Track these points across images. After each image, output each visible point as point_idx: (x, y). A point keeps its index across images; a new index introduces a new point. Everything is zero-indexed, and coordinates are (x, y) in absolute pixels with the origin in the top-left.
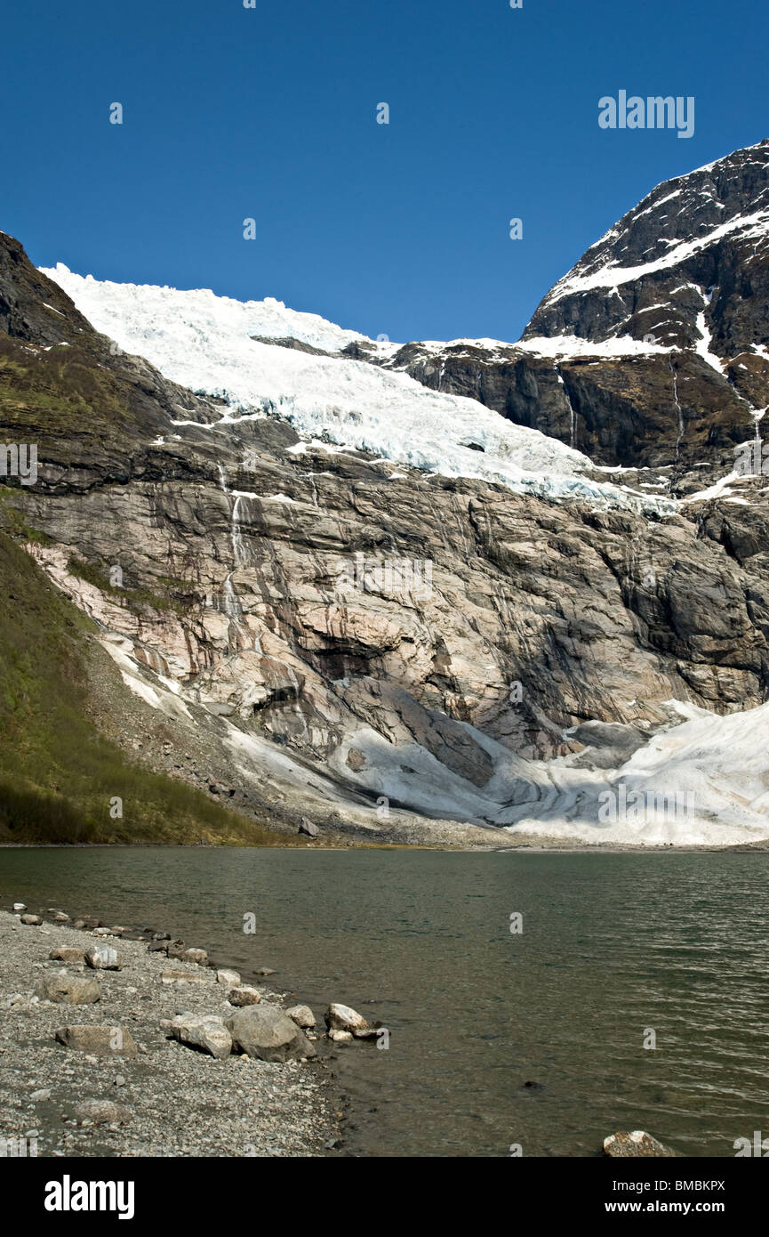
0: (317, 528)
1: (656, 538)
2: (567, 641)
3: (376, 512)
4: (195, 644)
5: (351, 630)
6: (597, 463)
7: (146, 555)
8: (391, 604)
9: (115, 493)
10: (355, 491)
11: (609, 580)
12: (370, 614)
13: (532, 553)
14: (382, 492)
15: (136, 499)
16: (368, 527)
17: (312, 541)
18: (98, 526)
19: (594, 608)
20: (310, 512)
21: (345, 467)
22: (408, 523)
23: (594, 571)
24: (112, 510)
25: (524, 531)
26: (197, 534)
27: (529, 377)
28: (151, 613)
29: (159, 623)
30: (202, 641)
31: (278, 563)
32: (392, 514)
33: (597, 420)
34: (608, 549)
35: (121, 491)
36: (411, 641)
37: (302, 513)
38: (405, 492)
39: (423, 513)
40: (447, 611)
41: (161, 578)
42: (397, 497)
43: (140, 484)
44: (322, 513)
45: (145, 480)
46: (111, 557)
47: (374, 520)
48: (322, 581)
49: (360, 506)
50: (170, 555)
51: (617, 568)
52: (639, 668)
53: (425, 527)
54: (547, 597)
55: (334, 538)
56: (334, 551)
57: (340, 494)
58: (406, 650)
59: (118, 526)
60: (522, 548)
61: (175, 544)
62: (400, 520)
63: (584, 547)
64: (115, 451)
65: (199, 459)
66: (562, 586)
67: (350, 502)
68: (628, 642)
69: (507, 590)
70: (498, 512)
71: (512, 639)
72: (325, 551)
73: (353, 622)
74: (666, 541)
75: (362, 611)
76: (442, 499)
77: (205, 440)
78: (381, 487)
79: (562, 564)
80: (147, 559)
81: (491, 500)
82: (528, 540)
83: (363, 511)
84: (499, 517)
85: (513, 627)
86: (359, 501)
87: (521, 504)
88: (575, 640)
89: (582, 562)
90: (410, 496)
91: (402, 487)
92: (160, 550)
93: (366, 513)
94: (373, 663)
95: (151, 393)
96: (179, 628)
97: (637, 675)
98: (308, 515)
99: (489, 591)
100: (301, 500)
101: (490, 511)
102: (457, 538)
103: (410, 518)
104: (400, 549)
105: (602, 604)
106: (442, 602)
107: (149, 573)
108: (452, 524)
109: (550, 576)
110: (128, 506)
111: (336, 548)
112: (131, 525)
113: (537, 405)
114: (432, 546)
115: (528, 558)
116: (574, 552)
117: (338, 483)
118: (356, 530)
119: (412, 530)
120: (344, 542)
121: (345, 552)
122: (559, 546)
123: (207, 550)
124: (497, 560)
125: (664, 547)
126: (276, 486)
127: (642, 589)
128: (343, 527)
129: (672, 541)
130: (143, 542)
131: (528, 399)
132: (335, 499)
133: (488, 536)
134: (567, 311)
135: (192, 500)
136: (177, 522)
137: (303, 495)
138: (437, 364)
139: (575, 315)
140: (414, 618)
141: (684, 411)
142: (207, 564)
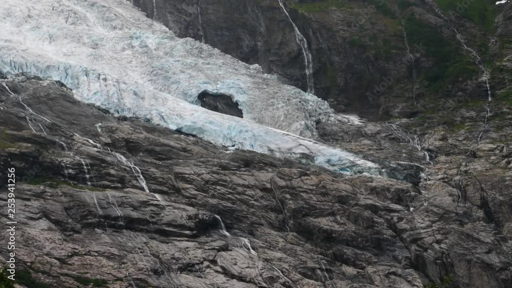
0: (166, 219)
1: (432, 208)
3: (201, 195)
6: (338, 111)
7: (56, 258)
11: (401, 248)
13: (337, 227)
14: (199, 175)
16: (201, 211)
17: (165, 231)
20: (152, 202)
21: (157, 149)
22: (230, 205)
23: (387, 240)
25: (325, 206)
31: (154, 255)
34: (395, 219)
37: (147, 203)
38: (218, 173)
39: (239, 194)
41: (77, 279)
42: (213, 179)
46: (32, 263)
47: (200, 203)
49: (183, 189)
50: (71, 256)
51: (405, 236)
53: (244, 207)
55: (183, 227)
56: (186, 239)
57: (163, 178)
60: (325, 223)
62: (221, 202)
63: (376, 219)
67: (174, 186)
70: (301, 189)
72: (179, 239)
74: (441, 211)
78: (197, 170)
79: (362, 236)
80: (58, 262)
81: (289, 178)
82: (329, 215)
83: (188, 194)
84: (302, 194)
86: (182, 185)
87: (314, 179)
89: (378, 233)
90: (224, 178)
91: (215, 169)
92: (63, 252)
93: (190, 196)
98: (153, 205)
101: (293, 188)
102: (272, 216)
103: (229, 200)
104: (229, 228)
105: (399, 270)
107: (67, 275)
108: (264, 202)
109: (354, 247)
111: (186, 236)
113: (266, 42)
114: (253, 223)
115: (332, 232)
116: (371, 224)
117: (157, 167)
118: (196, 216)
119: (234, 211)
120: (190, 229)
121: (192, 238)
122: (355, 220)
123: (95, 247)
124: (307, 234)
125: (441, 218)
126: (109, 175)
127: (430, 255)
128: (184, 214)
129: (447, 212)
130: (48, 247)
131: (253, 33)
132: (161, 184)
133: (296, 213)
135: (59, 199)
136: (58, 223)
137: (134, 183)
141: (416, 61)
142: (103, 261)
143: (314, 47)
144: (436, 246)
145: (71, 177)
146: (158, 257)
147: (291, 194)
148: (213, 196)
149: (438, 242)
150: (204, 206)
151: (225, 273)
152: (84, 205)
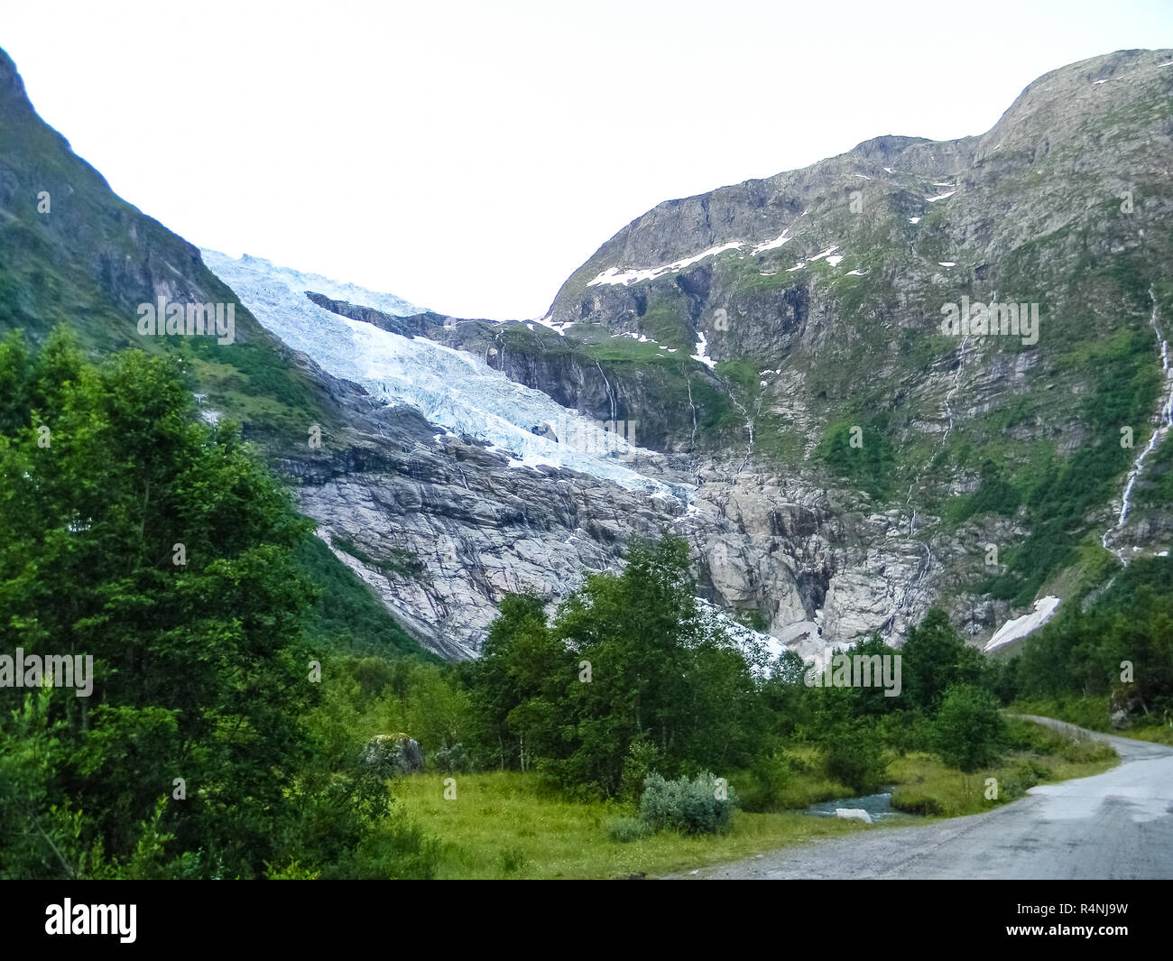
0: (477, 511)
3: (510, 495)
4: (433, 600)
5: (524, 589)
6: (636, 446)
7: (378, 533)
8: (541, 569)
9: (341, 483)
10: (492, 478)
13: (618, 528)
15: (356, 487)
16: (507, 507)
17: (475, 519)
18: (339, 510)
20: (468, 497)
21: (480, 457)
22: (533, 504)
24: (342, 496)
25: (610, 512)
26: (401, 514)
27: (575, 368)
28: (399, 578)
29: (407, 585)
30: (437, 598)
31: (462, 537)
32: (520, 497)
33: (632, 410)
34: (666, 526)
35: (345, 481)
36: (558, 595)
37: (464, 497)
39: (542, 496)
40: (572, 572)
41: (393, 551)
42: (521, 483)
43: (354, 475)
44: (475, 496)
45: (356, 472)
46: (357, 535)
47: (509, 501)
48: (494, 550)
49: (497, 489)
50: (392, 532)
53: (544, 507)
55: (490, 517)
56: (491, 527)
57: (482, 480)
59: (352, 510)
60: (610, 524)
61: (393, 524)
62: (528, 503)
65: (384, 452)
67: (489, 486)
69: (603, 556)
70: (592, 497)
72: (486, 527)
73: (523, 582)
74: (703, 522)
75: (528, 575)
76: (551, 485)
77: (375, 432)
79: (637, 537)
80: (380, 537)
81: (584, 487)
82: (613, 518)
83: (499, 494)
84: (592, 501)
86: (494, 486)
87: (604, 491)
89: (651, 535)
90: (531, 483)
93: (502, 495)
95: (323, 389)
96: (420, 589)
98: (468, 499)
99: (592, 555)
100: (458, 485)
101: (586, 496)
102: (566, 516)
103: (532, 500)
104: (529, 523)
107: (385, 546)
110: (352, 493)
111: (492, 525)
112: (360, 509)
113: (583, 392)
114: (549, 521)
115: (614, 531)
116: (646, 528)
117: (478, 470)
118: (503, 510)
120: (496, 520)
121: (498, 527)
122: (633, 523)
123: (413, 527)
124: (594, 533)
125: (703, 527)
126: (437, 473)
128: (494, 508)
129: (709, 523)
130: (373, 523)
131: (575, 384)
132: (479, 484)
133: (586, 515)
134: (591, 302)
135: (391, 487)
136: (386, 505)
137: (458, 481)
138: (499, 346)
139: (597, 306)
140: (555, 577)
141: (697, 410)
142: (418, 539)
143: (619, 396)
146: (465, 539)
147: (585, 500)
151: (520, 556)
152: (411, 494)
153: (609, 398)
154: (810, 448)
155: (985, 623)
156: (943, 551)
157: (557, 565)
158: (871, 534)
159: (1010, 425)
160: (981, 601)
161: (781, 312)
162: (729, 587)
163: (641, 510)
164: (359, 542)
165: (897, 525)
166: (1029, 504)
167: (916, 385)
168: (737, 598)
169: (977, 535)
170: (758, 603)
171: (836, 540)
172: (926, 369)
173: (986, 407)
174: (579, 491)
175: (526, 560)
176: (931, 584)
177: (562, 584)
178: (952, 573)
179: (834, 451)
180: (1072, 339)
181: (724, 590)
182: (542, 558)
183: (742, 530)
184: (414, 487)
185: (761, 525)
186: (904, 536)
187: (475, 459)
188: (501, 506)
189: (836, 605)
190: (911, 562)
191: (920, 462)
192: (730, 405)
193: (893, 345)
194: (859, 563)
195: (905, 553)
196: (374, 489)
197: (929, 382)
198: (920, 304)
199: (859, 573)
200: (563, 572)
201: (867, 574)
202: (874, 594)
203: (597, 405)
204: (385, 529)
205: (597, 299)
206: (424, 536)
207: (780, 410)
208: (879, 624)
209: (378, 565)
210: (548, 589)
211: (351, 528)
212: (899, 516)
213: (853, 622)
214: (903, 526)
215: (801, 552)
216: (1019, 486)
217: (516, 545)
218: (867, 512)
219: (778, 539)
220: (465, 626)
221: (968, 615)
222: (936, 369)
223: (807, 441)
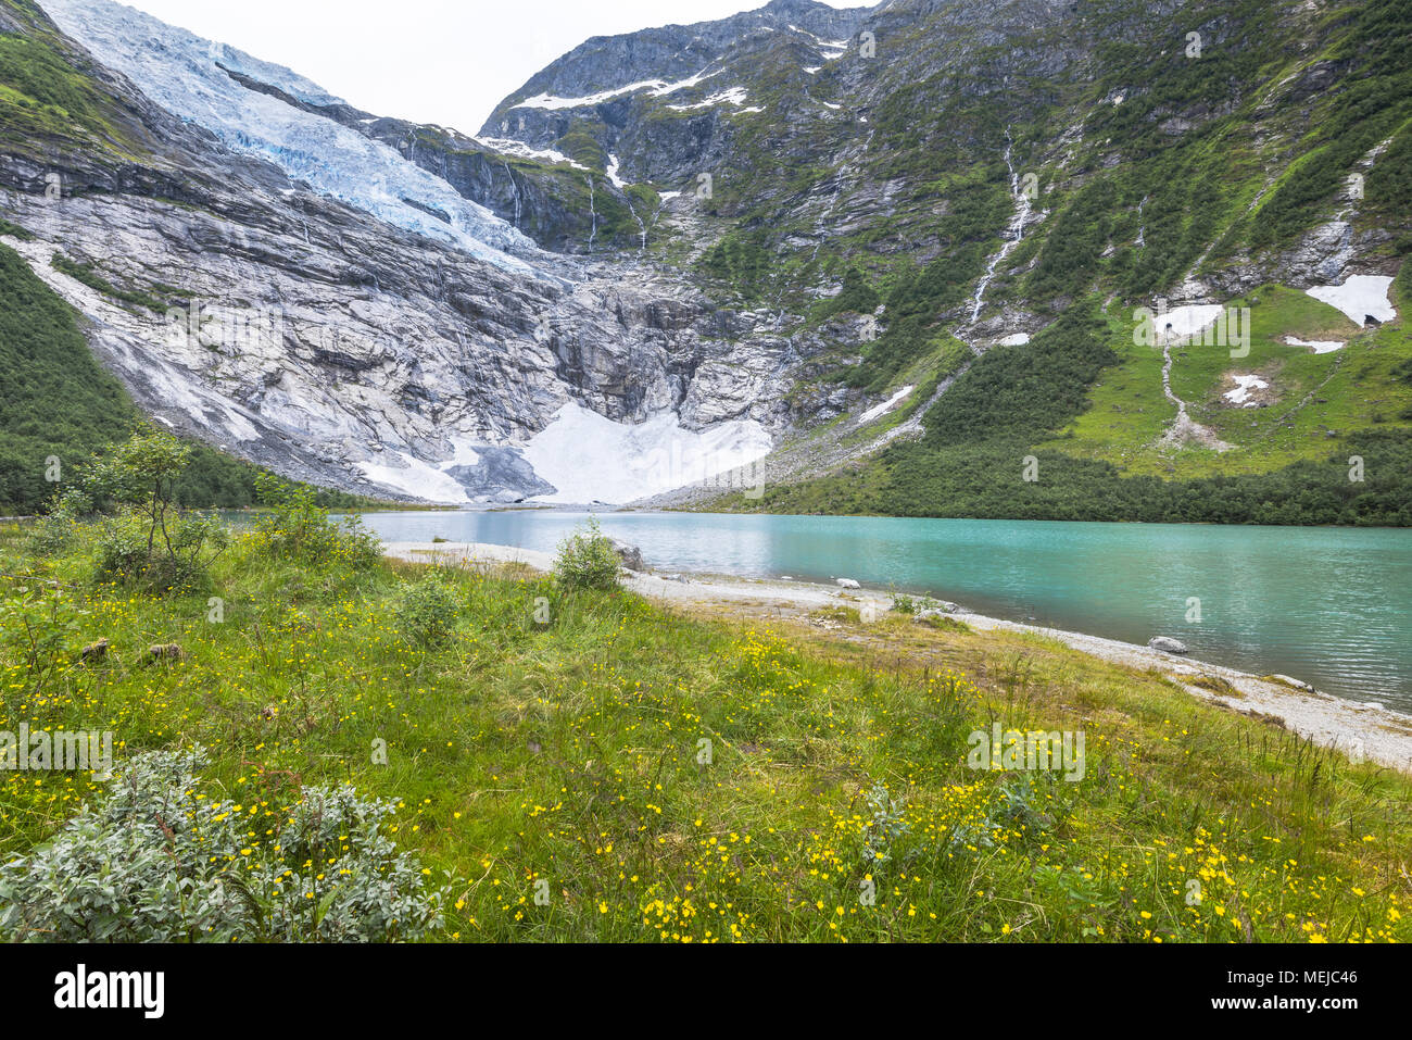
0: (307, 263)
1: (575, 306)
2: (509, 369)
3: (362, 256)
5: (343, 348)
7: (141, 263)
8: (375, 330)
9: (102, 201)
10: (344, 237)
12: (358, 336)
13: (487, 305)
14: (366, 240)
15: (126, 210)
16: (354, 267)
17: (305, 272)
18: (84, 229)
19: (529, 349)
20: (302, 247)
22: (389, 269)
23: (530, 322)
24: (98, 216)
25: (481, 287)
26: (195, 252)
27: (485, 168)
28: (149, 314)
29: (159, 324)
33: (535, 213)
34: (541, 309)
35: (109, 199)
37: (295, 247)
38: (386, 243)
39: (401, 262)
41: (156, 285)
42: (379, 246)
43: (129, 197)
44: (314, 249)
45: (134, 194)
46: (103, 260)
47: (359, 262)
48: (318, 304)
49: (347, 248)
50: (165, 265)
52: (557, 392)
53: (403, 274)
54: (496, 337)
55: (326, 272)
56: (326, 283)
57: (329, 236)
58: (389, 367)
59: (107, 233)
60: (477, 299)
61: (171, 257)
62: (382, 265)
63: (524, 305)
64: (98, 160)
65: (193, 185)
66: (509, 330)
67: (338, 244)
68: (551, 374)
69: (465, 330)
70: (461, 270)
71: (469, 363)
72: (317, 281)
73: (344, 340)
75: (352, 333)
76: (416, 253)
77: (192, 166)
78: (366, 236)
79: (507, 315)
80: (141, 267)
81: (456, 261)
82: (483, 294)
83: (349, 253)
84: (462, 274)
85: (470, 356)
86: (345, 244)
87: (479, 267)
88: (516, 370)
89: (523, 315)
90: (391, 247)
91: (384, 239)
92: (156, 260)
93: (353, 255)
94: (362, 374)
95: (133, 111)
97: (556, 397)
98: (301, 249)
99: (452, 327)
100: (294, 235)
101: (456, 268)
102: (430, 286)
103: (390, 265)
104: (382, 287)
105: (535, 348)
106: (417, 332)
107: (145, 279)
108: (424, 274)
109: (499, 322)
110: (117, 215)
111: (327, 281)
112: (121, 232)
113: (491, 192)
114: (408, 289)
115: (482, 307)
116: (517, 308)
117: (327, 226)
118: (344, 268)
119: (392, 274)
120: (334, 276)
122: (506, 302)
123: (204, 266)
124: (460, 307)
125: (579, 312)
126: (270, 220)
127: (562, 339)
128: (332, 263)
129: (585, 309)
130: (137, 251)
132: (327, 240)
133: (453, 287)
134: (517, 122)
135: (186, 220)
136: (169, 237)
137: (295, 232)
138: (410, 141)
139: (522, 126)
140: (394, 342)
141: (597, 217)
142: (206, 278)
143: (524, 198)
144: (570, 333)
145: (220, 211)
146: (277, 287)
147: (454, 273)
148: (375, 259)
149: (572, 330)
150: (363, 265)
151: (354, 316)
152: (216, 232)
153: (513, 200)
154: (695, 256)
155: (837, 408)
156: (804, 345)
157: (402, 330)
158: (740, 329)
159: (875, 241)
160: (835, 389)
161: (686, 141)
162: (598, 371)
163: (516, 289)
164: (104, 269)
165: (764, 322)
166: (887, 305)
167: (796, 206)
168: (605, 382)
169: (837, 331)
170: (625, 389)
171: (708, 333)
172: (806, 192)
173: (855, 226)
174: (448, 263)
175: (360, 320)
176: (788, 374)
177: (401, 350)
178: (810, 365)
179: (717, 256)
180: (936, 171)
181: (593, 374)
182: (383, 321)
183: (621, 320)
184: (224, 226)
185: (638, 317)
186: (770, 332)
187: (327, 215)
188: (343, 263)
189: (698, 392)
190: (773, 355)
191: (792, 270)
192: (628, 216)
193: (781, 170)
194: (725, 354)
195: (769, 347)
196: (159, 218)
197: (807, 205)
198: (807, 135)
199: (723, 363)
200: (406, 338)
201: (729, 364)
202: (735, 382)
203: (502, 204)
204: (153, 261)
205: (521, 120)
206: (218, 278)
207: (673, 223)
208: (737, 410)
209: (120, 296)
210: (378, 350)
211: (95, 251)
212: (766, 314)
213: (712, 408)
214: (770, 324)
215: (673, 343)
216: (879, 291)
217: (351, 305)
218: (739, 309)
219: (652, 331)
220: (236, 378)
221: (822, 400)
222: (815, 193)
223: (693, 248)
